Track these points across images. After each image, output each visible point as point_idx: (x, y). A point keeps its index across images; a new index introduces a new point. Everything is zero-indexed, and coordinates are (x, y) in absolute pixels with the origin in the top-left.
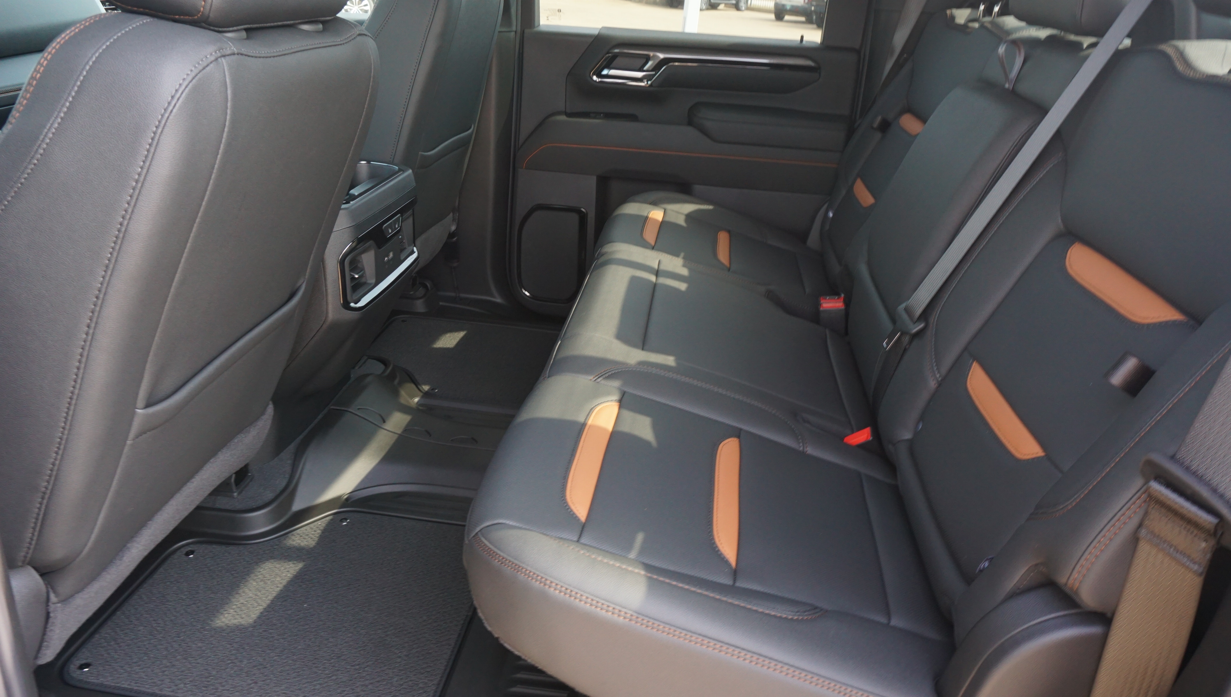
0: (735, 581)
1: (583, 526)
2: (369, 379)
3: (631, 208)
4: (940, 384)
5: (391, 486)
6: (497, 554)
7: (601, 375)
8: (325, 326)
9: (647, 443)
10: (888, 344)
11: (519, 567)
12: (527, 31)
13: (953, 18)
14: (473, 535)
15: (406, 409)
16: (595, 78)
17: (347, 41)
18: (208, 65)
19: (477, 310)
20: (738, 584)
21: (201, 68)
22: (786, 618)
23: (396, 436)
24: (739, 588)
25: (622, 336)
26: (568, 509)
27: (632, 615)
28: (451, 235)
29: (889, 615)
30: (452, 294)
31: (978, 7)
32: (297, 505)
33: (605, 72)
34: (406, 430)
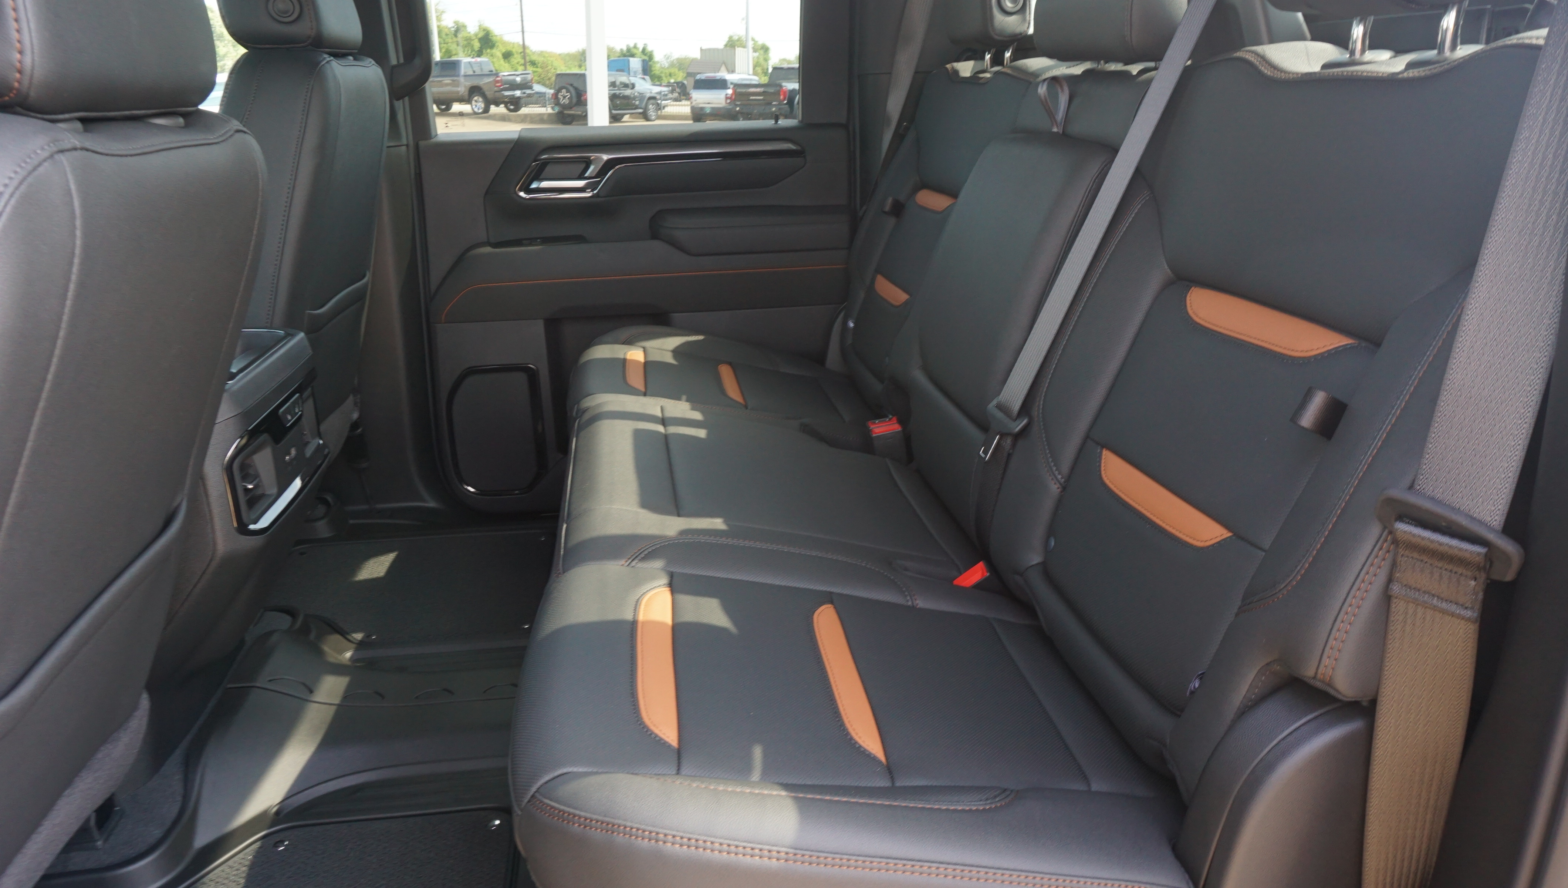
0: (892, 779)
1: (679, 752)
2: (275, 638)
3: (602, 352)
4: (1064, 488)
5: (340, 780)
6: (575, 816)
7: (635, 556)
8: (214, 564)
9: (723, 630)
10: (985, 452)
11: (613, 825)
12: (422, 143)
13: (956, 72)
14: (526, 800)
15: (338, 669)
16: (522, 194)
17: (224, 138)
18: (39, 165)
19: (407, 522)
20: (898, 784)
21: (30, 168)
22: (977, 810)
23: (334, 708)
24: (900, 787)
25: (648, 502)
26: (651, 734)
27: (787, 853)
28: (355, 426)
29: (1085, 778)
30: (364, 507)
31: (983, 58)
32: (202, 839)
33: (534, 185)
34: (347, 696)
